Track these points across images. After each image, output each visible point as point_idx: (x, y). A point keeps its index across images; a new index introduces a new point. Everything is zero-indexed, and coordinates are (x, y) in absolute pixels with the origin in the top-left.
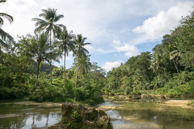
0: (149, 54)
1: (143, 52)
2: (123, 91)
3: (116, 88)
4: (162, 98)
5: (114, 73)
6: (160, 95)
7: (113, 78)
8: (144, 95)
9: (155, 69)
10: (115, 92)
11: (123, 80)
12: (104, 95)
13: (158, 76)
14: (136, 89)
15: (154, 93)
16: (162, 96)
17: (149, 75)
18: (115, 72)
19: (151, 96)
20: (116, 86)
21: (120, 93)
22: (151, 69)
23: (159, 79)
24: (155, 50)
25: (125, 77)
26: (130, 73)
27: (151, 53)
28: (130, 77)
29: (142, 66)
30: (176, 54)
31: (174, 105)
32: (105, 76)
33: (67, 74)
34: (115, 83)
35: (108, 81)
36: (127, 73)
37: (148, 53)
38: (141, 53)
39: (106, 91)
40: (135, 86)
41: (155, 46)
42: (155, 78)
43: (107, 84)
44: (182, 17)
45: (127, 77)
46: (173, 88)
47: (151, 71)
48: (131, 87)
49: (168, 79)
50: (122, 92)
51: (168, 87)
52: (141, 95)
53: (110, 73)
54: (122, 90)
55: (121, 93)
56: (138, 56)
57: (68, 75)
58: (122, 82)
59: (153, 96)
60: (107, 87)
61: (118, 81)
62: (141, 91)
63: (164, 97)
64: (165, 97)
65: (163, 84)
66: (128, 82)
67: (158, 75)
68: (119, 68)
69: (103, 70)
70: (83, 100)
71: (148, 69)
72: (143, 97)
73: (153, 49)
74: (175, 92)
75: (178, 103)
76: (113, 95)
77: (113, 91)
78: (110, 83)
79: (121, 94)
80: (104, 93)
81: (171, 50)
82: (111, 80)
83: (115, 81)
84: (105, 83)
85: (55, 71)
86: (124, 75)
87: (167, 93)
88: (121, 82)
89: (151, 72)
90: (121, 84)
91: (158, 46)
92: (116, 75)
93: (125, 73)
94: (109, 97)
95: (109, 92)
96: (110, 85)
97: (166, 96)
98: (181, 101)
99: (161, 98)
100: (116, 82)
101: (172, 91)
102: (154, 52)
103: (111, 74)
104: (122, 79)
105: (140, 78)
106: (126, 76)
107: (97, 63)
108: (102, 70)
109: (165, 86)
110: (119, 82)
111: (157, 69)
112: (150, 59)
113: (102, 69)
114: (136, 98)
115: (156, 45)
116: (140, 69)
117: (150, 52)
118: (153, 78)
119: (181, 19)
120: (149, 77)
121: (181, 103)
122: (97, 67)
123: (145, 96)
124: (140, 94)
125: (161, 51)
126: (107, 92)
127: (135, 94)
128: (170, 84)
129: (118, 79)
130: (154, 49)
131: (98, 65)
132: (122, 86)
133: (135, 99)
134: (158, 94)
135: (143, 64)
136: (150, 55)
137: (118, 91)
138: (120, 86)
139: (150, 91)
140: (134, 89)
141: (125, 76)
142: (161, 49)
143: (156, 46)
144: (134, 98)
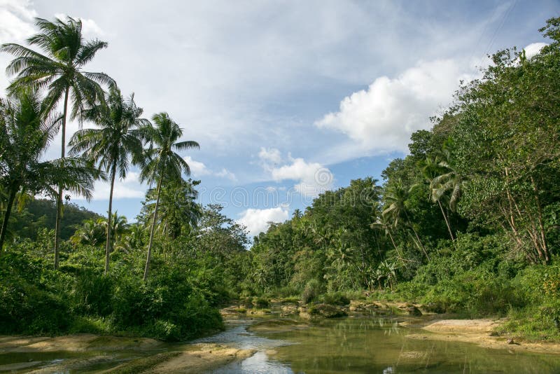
0: (374, 186)
1: (356, 179)
2: (296, 293)
3: (278, 282)
4: (410, 312)
5: (272, 238)
6: (404, 305)
7: (270, 252)
8: (358, 303)
9: (389, 229)
10: (273, 296)
11: (300, 259)
12: (234, 304)
13: (399, 250)
14: (335, 288)
15: (387, 297)
16: (409, 306)
17: (373, 245)
18: (275, 236)
19: (377, 307)
20: (278, 278)
21: (287, 298)
22: (378, 227)
23: (399, 258)
24: (389, 175)
25: (304, 252)
26: (320, 240)
27: (378, 184)
28: (319, 252)
29: (355, 218)
30: (447, 185)
31: (452, 338)
32: (249, 247)
33: (128, 238)
34: (275, 269)
35: (255, 263)
36: (311, 238)
37: (371, 182)
38: (353, 181)
39: (245, 293)
40: (333, 278)
41: (390, 165)
42: (388, 253)
43: (253, 271)
44: (462, 82)
45: (311, 252)
46: (439, 282)
47: (378, 234)
48: (322, 280)
49: (424, 256)
50: (293, 295)
51: (424, 281)
52: (349, 303)
53: (262, 239)
54: (295, 288)
55: (291, 298)
56: (343, 191)
57: (130, 242)
58: (297, 266)
59: (384, 307)
60: (252, 279)
61: (284, 263)
62: (348, 293)
63: (416, 309)
64: (419, 309)
65: (413, 271)
66: (313, 264)
67: (397, 245)
68: (289, 224)
69: (241, 227)
70: (141, 323)
71: (369, 228)
72: (356, 310)
73: (385, 172)
74: (445, 293)
75: (464, 331)
76: (263, 304)
77: (267, 293)
78: (262, 269)
79: (290, 301)
80: (238, 298)
81: (433, 172)
82: (263, 260)
83: (274, 262)
84: (245, 268)
85: (91, 230)
86: (301, 244)
87: (423, 297)
88: (293, 264)
89: (378, 237)
90: (293, 272)
91: (398, 163)
92: (280, 244)
93: (305, 240)
94: (249, 312)
95: (253, 294)
96: (260, 275)
97: (421, 307)
98: (471, 321)
99: (408, 313)
100: (280, 266)
101: (437, 292)
102: (388, 179)
103: (265, 240)
104: (295, 258)
105: (348, 254)
106: (307, 248)
107: (220, 208)
108: (236, 229)
109: (416, 278)
110: (287, 264)
111: (394, 228)
112: (376, 199)
113: (237, 226)
114: (332, 314)
115: (392, 160)
116: (347, 228)
117: (376, 181)
118: (383, 254)
119: (459, 89)
120: (372, 252)
121: (471, 331)
122: (220, 219)
123: (359, 307)
124: (345, 302)
125: (404, 177)
126: (248, 296)
127: (329, 301)
128: (430, 271)
129: (284, 255)
130: (388, 173)
131: (222, 212)
132: (296, 278)
133: (328, 317)
134: (399, 302)
135: (356, 212)
136: (375, 188)
137: (283, 293)
138: (290, 279)
139: (375, 293)
140: (330, 287)
141: (304, 247)
142: (406, 174)
143: (392, 164)
144: (326, 314)
